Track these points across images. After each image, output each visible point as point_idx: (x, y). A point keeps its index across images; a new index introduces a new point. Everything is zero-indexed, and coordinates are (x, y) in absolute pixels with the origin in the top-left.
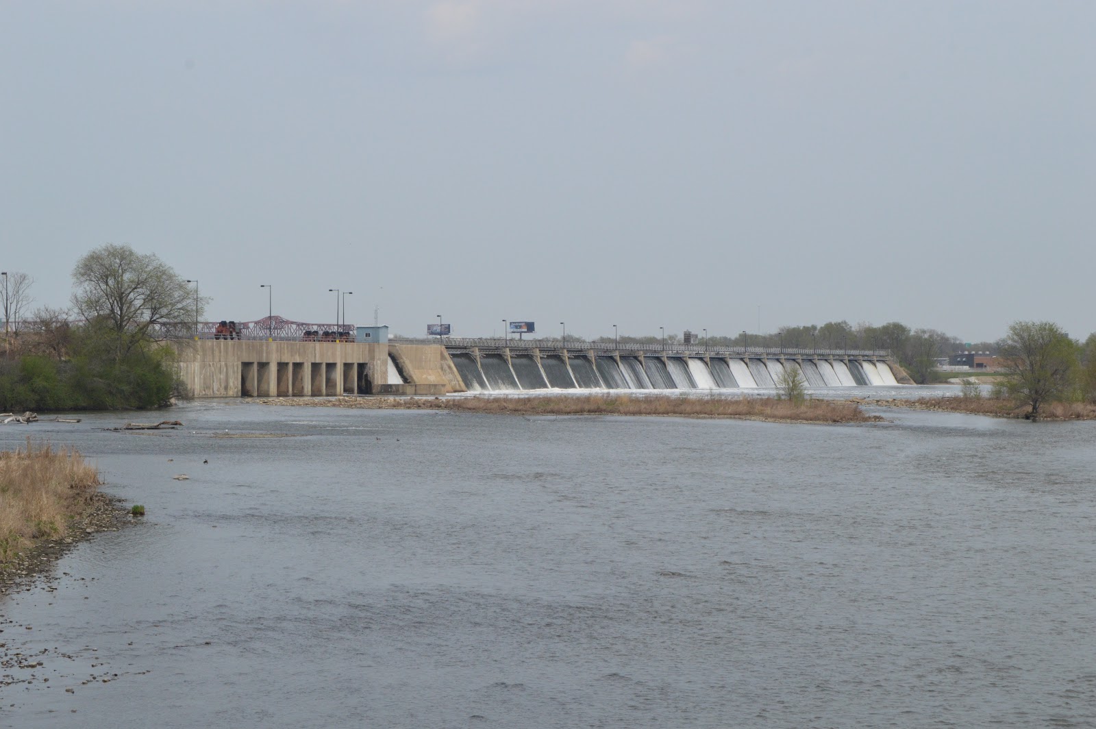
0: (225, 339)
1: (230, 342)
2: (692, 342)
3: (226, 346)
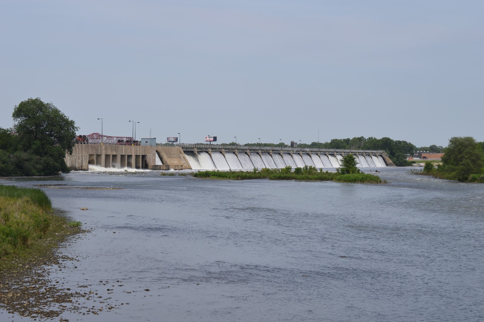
0: (81, 143)
1: (83, 145)
2: (294, 146)
3: (82, 147)
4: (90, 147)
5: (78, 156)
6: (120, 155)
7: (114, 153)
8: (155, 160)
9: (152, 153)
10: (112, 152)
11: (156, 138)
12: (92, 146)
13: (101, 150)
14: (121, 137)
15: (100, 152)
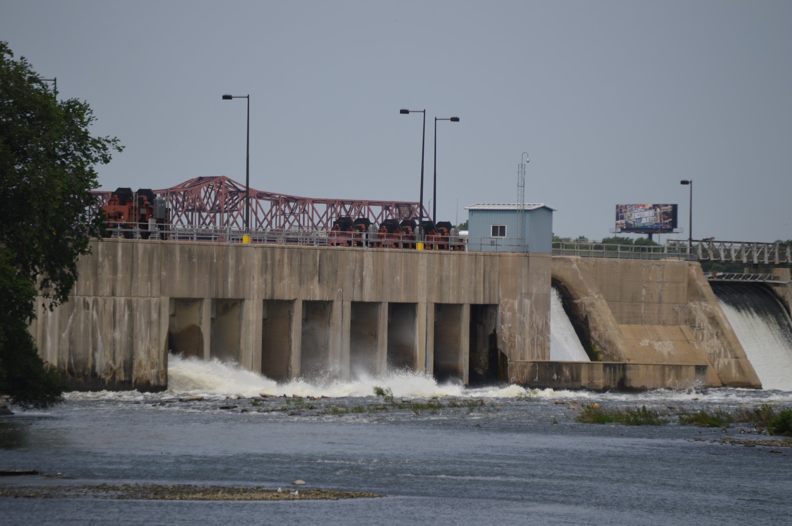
0: (129, 235)
1: (141, 245)
3: (131, 254)
4: (178, 258)
5: (109, 307)
6: (348, 305)
7: (317, 293)
8: (544, 331)
9: (529, 295)
10: (301, 283)
11: (550, 210)
12: (188, 254)
13: (241, 275)
14: (352, 203)
15: (237, 283)
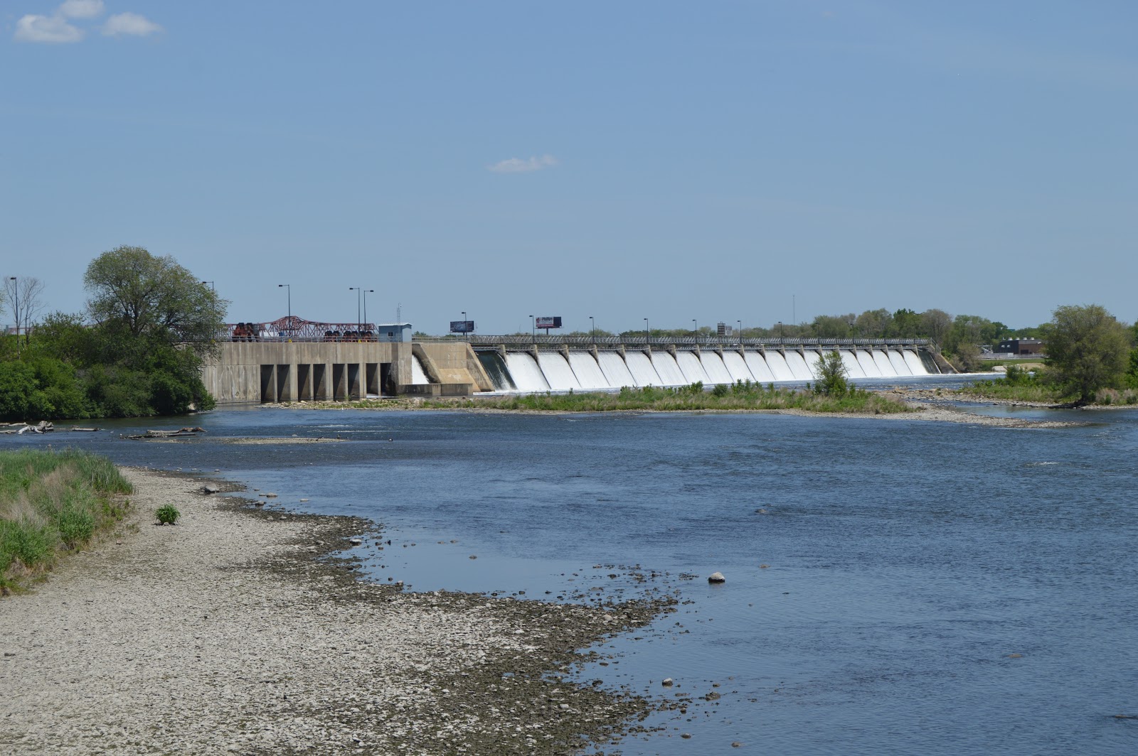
0: (243, 341)
1: (248, 344)
2: (726, 334)
3: (244, 349)
4: (263, 349)
5: (237, 370)
6: (331, 365)
7: (319, 361)
8: (410, 373)
9: (403, 359)
10: (312, 357)
11: (411, 325)
12: (267, 348)
13: (288, 355)
14: (333, 325)
15: (287, 359)
